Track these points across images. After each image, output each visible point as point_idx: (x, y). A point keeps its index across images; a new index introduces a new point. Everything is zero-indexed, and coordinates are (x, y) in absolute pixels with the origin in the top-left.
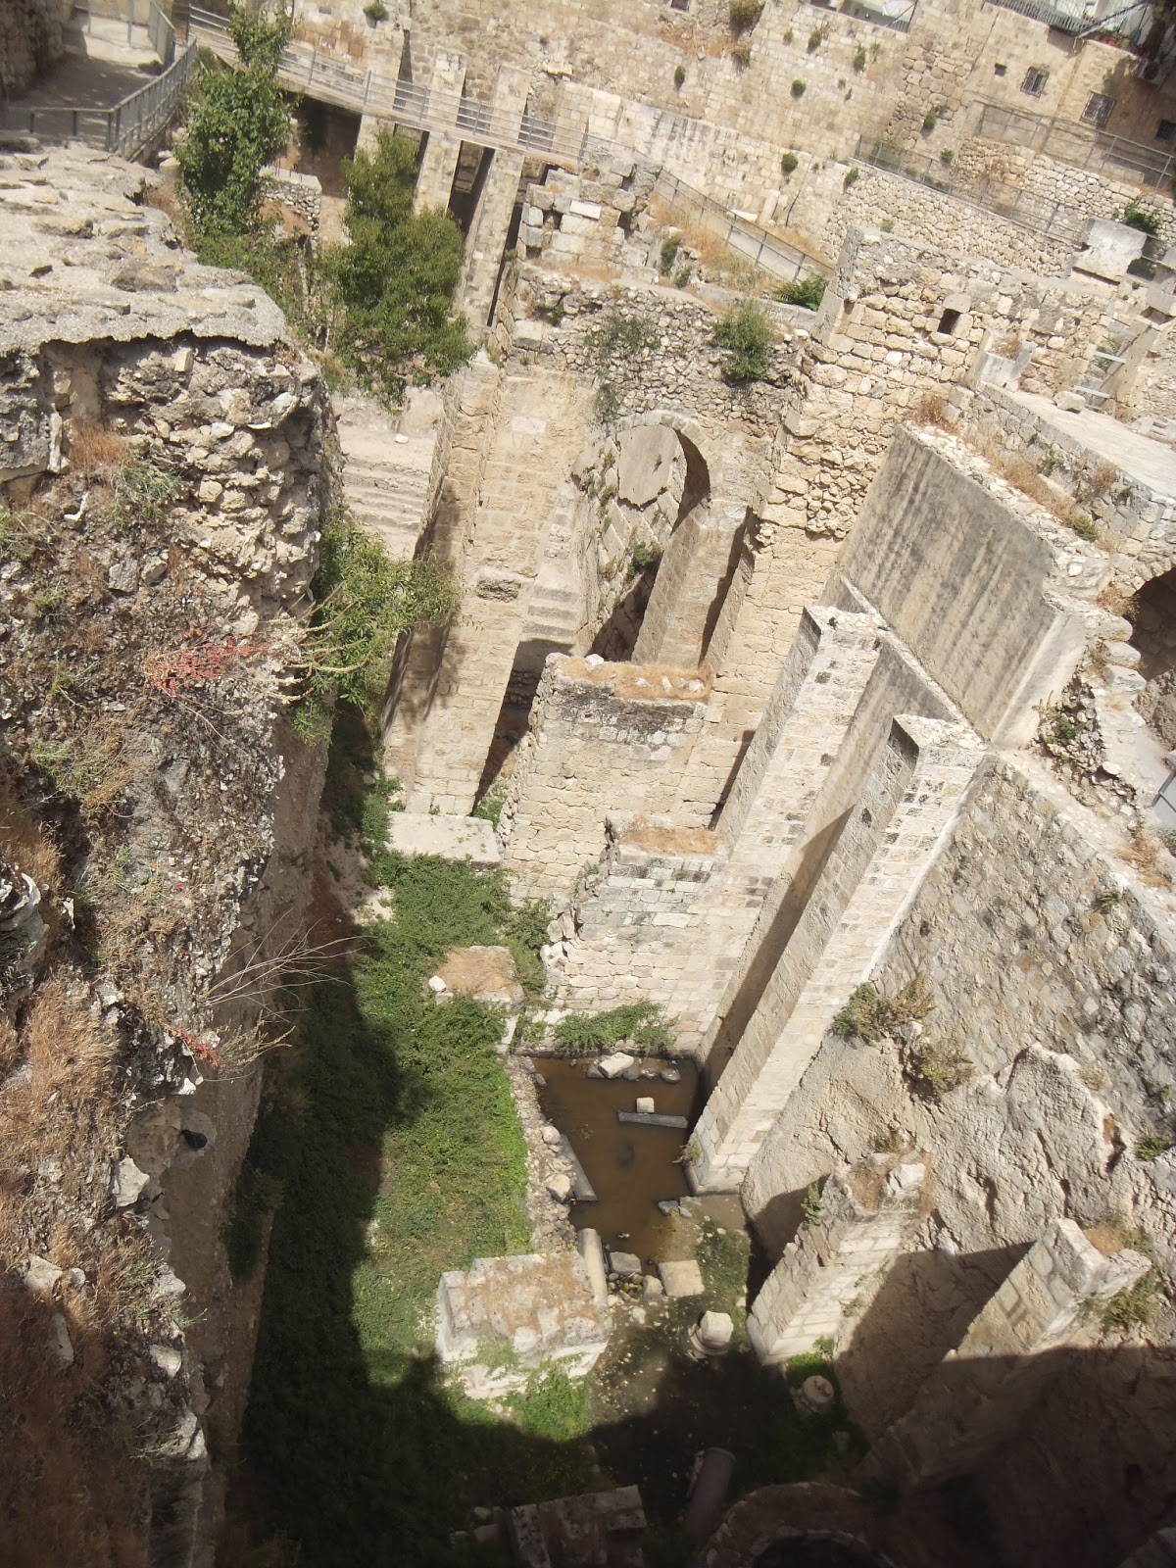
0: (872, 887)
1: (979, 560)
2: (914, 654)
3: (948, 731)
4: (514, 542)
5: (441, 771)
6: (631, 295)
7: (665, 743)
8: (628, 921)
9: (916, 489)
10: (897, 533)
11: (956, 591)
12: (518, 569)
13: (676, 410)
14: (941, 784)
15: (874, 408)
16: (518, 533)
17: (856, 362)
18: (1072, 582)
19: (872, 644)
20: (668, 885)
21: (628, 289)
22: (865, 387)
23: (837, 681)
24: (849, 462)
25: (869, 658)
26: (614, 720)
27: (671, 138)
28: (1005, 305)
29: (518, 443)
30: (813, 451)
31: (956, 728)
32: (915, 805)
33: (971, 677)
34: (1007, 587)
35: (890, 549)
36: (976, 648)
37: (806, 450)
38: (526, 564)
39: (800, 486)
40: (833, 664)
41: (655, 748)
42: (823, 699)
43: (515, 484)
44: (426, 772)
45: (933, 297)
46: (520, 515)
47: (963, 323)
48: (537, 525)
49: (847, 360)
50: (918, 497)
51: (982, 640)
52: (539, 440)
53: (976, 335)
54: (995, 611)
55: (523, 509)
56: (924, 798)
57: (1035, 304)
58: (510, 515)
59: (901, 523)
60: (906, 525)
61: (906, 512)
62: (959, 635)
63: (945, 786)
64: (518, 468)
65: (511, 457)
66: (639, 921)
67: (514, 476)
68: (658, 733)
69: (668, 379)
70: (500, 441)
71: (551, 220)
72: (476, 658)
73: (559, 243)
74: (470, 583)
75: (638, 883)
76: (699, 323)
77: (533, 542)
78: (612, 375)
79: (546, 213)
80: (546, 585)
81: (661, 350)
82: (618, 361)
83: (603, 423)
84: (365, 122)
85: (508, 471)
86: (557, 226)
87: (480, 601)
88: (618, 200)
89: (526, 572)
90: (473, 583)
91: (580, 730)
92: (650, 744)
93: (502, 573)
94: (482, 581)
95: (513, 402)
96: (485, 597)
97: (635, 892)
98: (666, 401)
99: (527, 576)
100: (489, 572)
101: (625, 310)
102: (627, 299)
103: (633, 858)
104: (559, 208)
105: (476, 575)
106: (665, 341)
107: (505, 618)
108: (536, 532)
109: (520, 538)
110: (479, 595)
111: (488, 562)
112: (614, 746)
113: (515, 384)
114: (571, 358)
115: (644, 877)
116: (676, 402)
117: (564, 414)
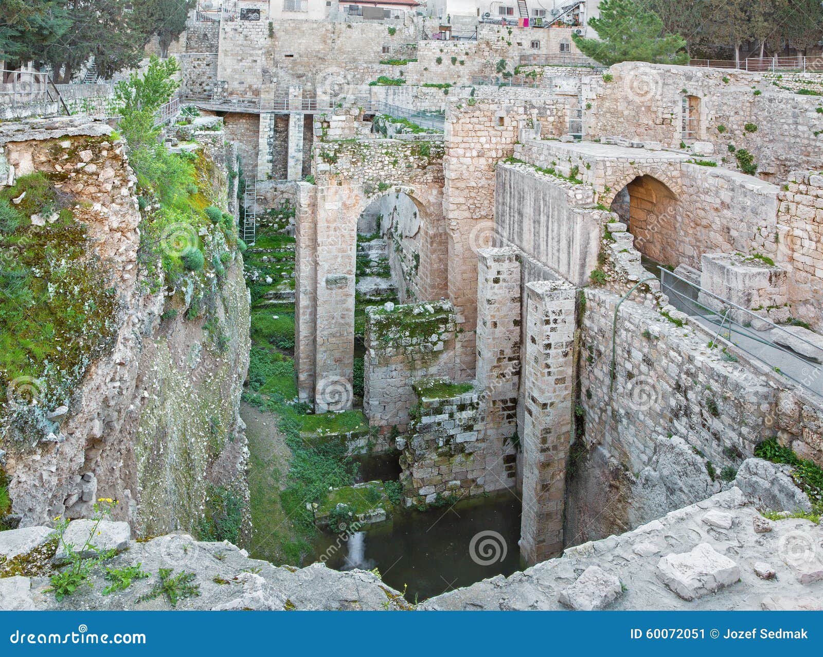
0: (550, 377)
1: (542, 206)
2: (534, 257)
3: (554, 284)
4: (339, 260)
6: (366, 144)
7: (439, 340)
8: (441, 444)
9: (510, 187)
10: (510, 208)
11: (539, 222)
12: (344, 271)
14: (561, 311)
15: (482, 161)
16: (340, 254)
17: (467, 145)
18: (580, 202)
19: (514, 258)
20: (457, 415)
21: (364, 142)
22: (475, 153)
23: (504, 280)
24: (480, 185)
25: (516, 266)
26: (407, 333)
27: (394, 94)
28: (521, 110)
29: (330, 214)
30: (462, 185)
31: (558, 283)
32: (552, 325)
33: (559, 258)
34: (556, 213)
35: (510, 215)
36: (555, 244)
37: (458, 185)
38: (349, 268)
39: (462, 200)
40: (499, 273)
41: (435, 344)
42: (501, 291)
43: (333, 232)
45: (489, 114)
46: (339, 246)
47: (507, 121)
49: (463, 145)
50: (512, 190)
51: (556, 239)
52: (340, 211)
53: (514, 123)
54: (556, 224)
55: (340, 243)
56: (555, 321)
57: (534, 107)
58: (334, 247)
59: (510, 203)
60: (512, 203)
61: (510, 197)
62: (547, 240)
63: (563, 311)
64: (333, 226)
65: (328, 221)
66: (447, 442)
67: (332, 229)
68: (434, 335)
69: (393, 173)
70: (322, 215)
71: (325, 125)
72: (334, 321)
73: (331, 132)
74: (322, 284)
75: (439, 418)
76: (400, 149)
77: (349, 257)
78: (366, 177)
79: (322, 123)
80: (380, 287)
81: (386, 162)
82: (368, 171)
83: (369, 197)
84: (262, 116)
85: (328, 227)
86: (329, 127)
87: (329, 291)
88: (352, 112)
89: (349, 272)
90: (323, 284)
91: (391, 343)
92: (431, 342)
93: (338, 275)
94: (327, 281)
95: (324, 198)
96: (331, 289)
97: (439, 424)
98: (395, 182)
99: (350, 274)
100: (330, 276)
101: (365, 151)
102: (365, 146)
103: (431, 403)
104: (327, 120)
105: (324, 279)
106: (387, 158)
107: (344, 297)
108: (349, 252)
109: (342, 257)
110: (328, 289)
111: (329, 272)
112: (411, 348)
113: (323, 190)
114: (345, 174)
115: (441, 413)
116: (400, 182)
117: (349, 198)
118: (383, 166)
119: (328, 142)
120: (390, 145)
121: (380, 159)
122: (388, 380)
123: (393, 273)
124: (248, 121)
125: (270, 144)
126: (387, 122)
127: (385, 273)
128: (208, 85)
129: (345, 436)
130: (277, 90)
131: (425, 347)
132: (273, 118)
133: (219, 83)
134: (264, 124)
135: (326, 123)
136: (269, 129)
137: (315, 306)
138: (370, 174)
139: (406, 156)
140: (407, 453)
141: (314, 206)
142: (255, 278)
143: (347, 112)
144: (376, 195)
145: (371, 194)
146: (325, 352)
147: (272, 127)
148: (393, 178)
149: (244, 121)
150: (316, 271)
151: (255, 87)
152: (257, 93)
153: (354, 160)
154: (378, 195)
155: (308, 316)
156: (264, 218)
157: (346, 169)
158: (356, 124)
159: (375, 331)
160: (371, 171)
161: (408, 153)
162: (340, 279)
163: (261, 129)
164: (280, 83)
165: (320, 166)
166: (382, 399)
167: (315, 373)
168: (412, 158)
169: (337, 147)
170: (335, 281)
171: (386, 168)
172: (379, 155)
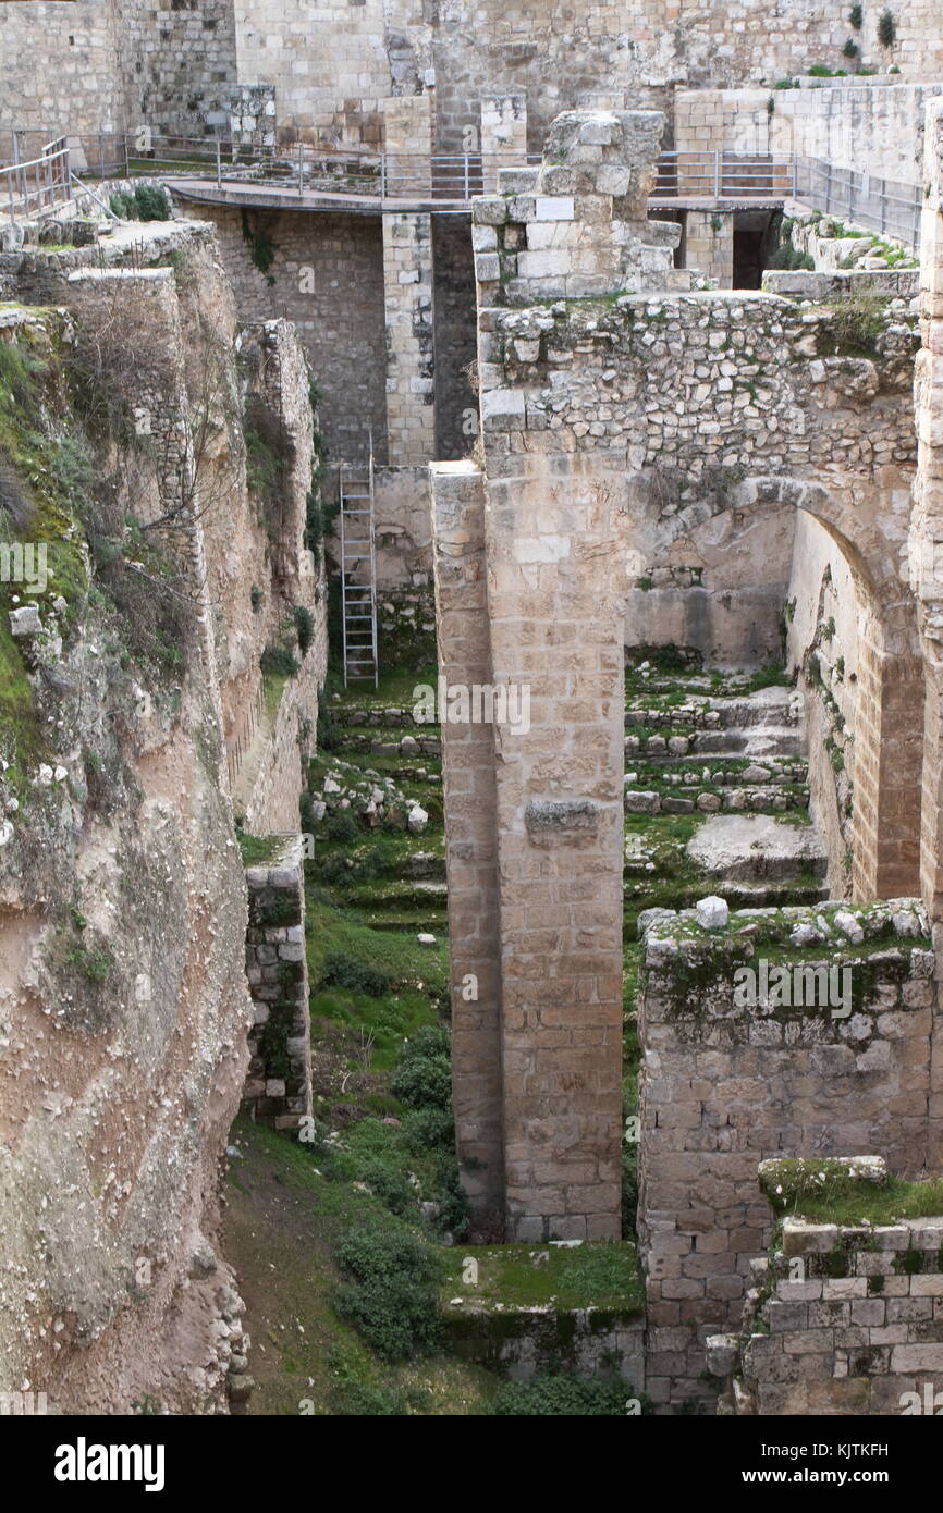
4: (568, 746)
5: (547, 1172)
6: (654, 311)
7: (876, 1034)
12: (586, 788)
13: (779, 473)
16: (571, 728)
20: (897, 1285)
21: (646, 304)
29: (533, 582)
38: (599, 777)
41: (860, 1047)
43: (543, 648)
44: (523, 1177)
46: (567, 698)
48: (600, 710)
52: (566, 569)
55: (569, 686)
65: (528, 608)
67: (541, 635)
68: (858, 1018)
69: (751, 425)
70: (505, 585)
71: (511, 237)
72: (556, 954)
73: (533, 266)
74: (514, 827)
75: (837, 1287)
76: (777, 329)
77: (601, 737)
78: (655, 443)
79: (500, 229)
80: (770, 854)
81: (725, 384)
82: (658, 418)
83: (663, 519)
84: (389, 221)
85: (528, 628)
86: (523, 244)
87: (539, 854)
88: (604, 183)
89: (603, 790)
90: (519, 828)
91: (715, 1035)
92: (849, 1041)
93: (562, 801)
94: (532, 820)
95: (508, 519)
96: (545, 846)
97: (835, 1307)
98: (758, 462)
99: (609, 799)
100: (539, 802)
101: (648, 338)
102: (648, 319)
103: (809, 1239)
104: (516, 215)
105: (520, 812)
106: (729, 369)
107: (588, 876)
108: (602, 720)
109: (578, 737)
110: (533, 845)
111: (535, 786)
112: (783, 1055)
113: (503, 490)
114: (580, 429)
115: (842, 1274)
116: (776, 460)
117: (596, 519)
118: (716, 401)
119: (520, 303)
120: (737, 313)
121: (703, 371)
122: (707, 1156)
123: (817, 807)
124: (350, 247)
125: (421, 333)
126: (812, 237)
127: (794, 807)
128: (216, 106)
129: (572, 1319)
130: (444, 121)
131: (829, 1057)
132: (427, 231)
133: (246, 96)
134: (399, 255)
135: (512, 232)
136: (414, 276)
137: (493, 902)
138: (668, 431)
139: (799, 358)
140: (737, 1386)
141: (477, 548)
142: (372, 808)
143: (587, 183)
144: (688, 511)
145: (672, 507)
146: (531, 1052)
147: (427, 265)
148: (749, 445)
149: (337, 245)
150: (492, 782)
151: (366, 107)
152: (373, 132)
153: (610, 374)
154: (696, 512)
155: (476, 935)
156: (409, 605)
157: (584, 410)
158: (619, 231)
159: (661, 994)
160: (671, 419)
161: (806, 345)
162: (573, 813)
163: (389, 278)
164: (449, 92)
165: (497, 400)
166: (686, 1215)
167: (501, 1116)
168: (818, 365)
169: (546, 323)
170: (555, 819)
171: (724, 407)
172: (699, 354)
